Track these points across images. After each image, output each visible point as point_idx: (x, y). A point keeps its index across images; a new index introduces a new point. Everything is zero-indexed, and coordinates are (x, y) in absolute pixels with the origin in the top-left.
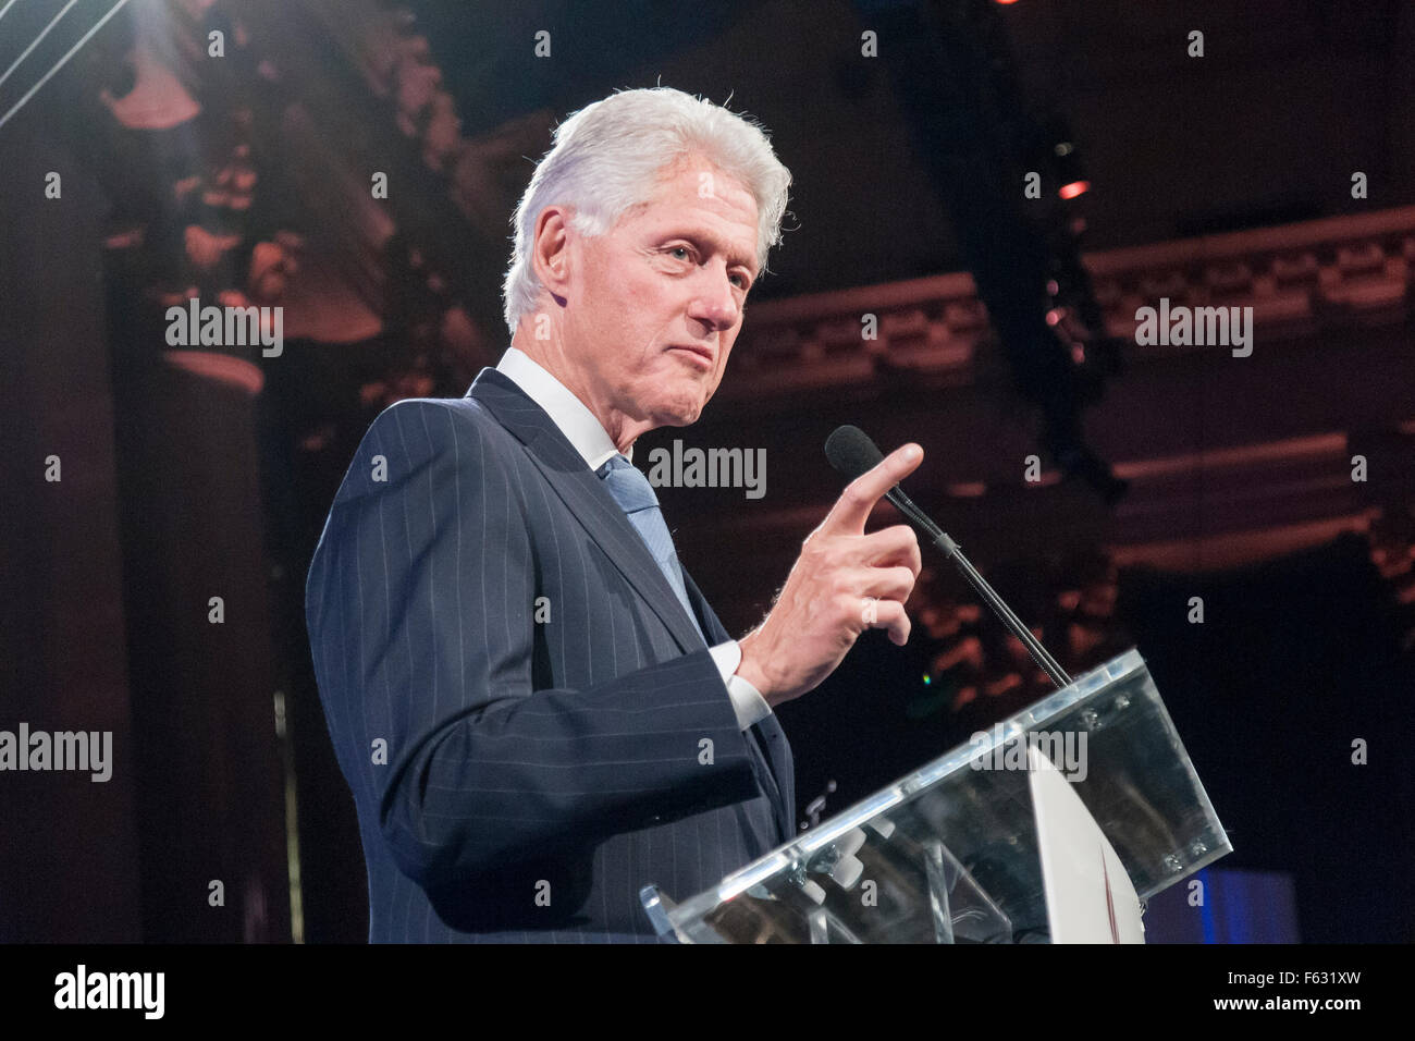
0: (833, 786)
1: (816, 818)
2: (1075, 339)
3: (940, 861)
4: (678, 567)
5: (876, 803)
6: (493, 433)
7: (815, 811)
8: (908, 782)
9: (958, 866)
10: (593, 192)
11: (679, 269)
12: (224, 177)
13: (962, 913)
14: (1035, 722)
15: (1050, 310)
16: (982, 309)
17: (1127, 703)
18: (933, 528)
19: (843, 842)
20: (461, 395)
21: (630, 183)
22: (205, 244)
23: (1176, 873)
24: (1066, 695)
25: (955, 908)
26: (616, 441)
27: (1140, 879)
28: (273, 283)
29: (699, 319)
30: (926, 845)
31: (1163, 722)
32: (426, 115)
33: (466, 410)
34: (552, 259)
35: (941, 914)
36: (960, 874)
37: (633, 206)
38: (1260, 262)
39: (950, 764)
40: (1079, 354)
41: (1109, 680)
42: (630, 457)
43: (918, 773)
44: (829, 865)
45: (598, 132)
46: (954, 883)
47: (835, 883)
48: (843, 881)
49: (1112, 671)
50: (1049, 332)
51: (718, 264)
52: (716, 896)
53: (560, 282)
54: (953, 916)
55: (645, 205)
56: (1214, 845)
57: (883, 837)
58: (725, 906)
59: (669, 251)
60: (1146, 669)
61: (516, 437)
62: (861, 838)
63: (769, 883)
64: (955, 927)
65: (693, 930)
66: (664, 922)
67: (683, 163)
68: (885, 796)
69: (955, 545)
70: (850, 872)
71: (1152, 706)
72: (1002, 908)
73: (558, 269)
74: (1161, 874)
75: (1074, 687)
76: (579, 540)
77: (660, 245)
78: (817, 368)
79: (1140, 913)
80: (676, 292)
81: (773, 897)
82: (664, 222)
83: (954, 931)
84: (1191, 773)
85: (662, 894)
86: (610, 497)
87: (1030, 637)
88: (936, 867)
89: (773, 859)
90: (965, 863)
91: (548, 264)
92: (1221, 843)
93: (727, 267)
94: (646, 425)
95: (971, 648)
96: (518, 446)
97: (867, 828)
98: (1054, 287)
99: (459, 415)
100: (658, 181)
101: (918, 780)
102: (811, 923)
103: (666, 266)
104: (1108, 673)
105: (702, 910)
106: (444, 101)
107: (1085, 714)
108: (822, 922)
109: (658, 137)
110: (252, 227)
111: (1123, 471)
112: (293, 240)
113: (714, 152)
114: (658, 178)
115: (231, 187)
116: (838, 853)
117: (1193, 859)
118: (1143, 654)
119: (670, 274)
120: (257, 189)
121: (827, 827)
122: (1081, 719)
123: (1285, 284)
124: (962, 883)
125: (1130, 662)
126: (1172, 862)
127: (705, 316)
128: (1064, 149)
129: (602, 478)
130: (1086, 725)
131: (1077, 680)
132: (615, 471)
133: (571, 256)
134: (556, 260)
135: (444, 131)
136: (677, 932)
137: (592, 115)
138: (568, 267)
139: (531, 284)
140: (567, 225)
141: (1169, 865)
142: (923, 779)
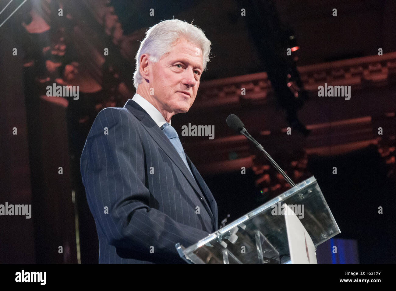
0: (229, 216)
1: (224, 224)
2: (295, 90)
3: (259, 236)
4: (184, 154)
5: (241, 220)
6: (131, 117)
7: (224, 222)
8: (250, 214)
9: (264, 237)
10: (155, 50)
11: (179, 71)
12: (57, 47)
13: (266, 250)
14: (285, 197)
15: (288, 82)
16: (269, 83)
17: (311, 191)
18: (257, 143)
19: (232, 230)
20: (122, 107)
21: (164, 47)
22: (51, 65)
23: (325, 239)
24: (294, 189)
25: (263, 249)
26: (166, 119)
27: (315, 241)
28: (71, 76)
29: (185, 84)
30: (255, 231)
31: (321, 196)
32: (113, 29)
33: (124, 111)
34: (144, 69)
35: (259, 251)
36: (265, 239)
37: (165, 53)
38: (347, 69)
39: (262, 209)
40: (297, 95)
41: (306, 185)
42: (170, 124)
43: (253, 211)
44: (228, 237)
45: (156, 33)
46: (263, 242)
47: (230, 242)
48: (232, 241)
49: (307, 182)
50: (288, 89)
51: (190, 69)
52: (196, 246)
53: (147, 75)
54: (263, 251)
55: (168, 53)
56: (335, 231)
57: (243, 229)
58: (199, 249)
59: (175, 66)
60: (316, 182)
61: (138, 118)
62: (237, 229)
63: (211, 242)
64: (263, 254)
65: (190, 255)
66: (182, 254)
67: (179, 41)
68: (244, 218)
69: (263, 148)
70: (234, 239)
71: (318, 192)
72: (276, 249)
73: (146, 71)
74: (321, 239)
75: (296, 187)
76: (156, 147)
77: (173, 64)
78: (223, 99)
79: (315, 250)
80: (179, 77)
81: (212, 246)
82: (174, 57)
83: (263, 255)
84: (329, 211)
85: (182, 245)
86: (164, 134)
87: (284, 173)
88: (258, 238)
89: (212, 236)
90: (266, 236)
91: (144, 70)
92: (337, 230)
93: (193, 69)
94: (173, 114)
95: (267, 177)
96: (138, 121)
97: (238, 227)
98: (289, 76)
99: (122, 112)
100: (172, 46)
101: (253, 213)
102: (223, 254)
103: (175, 70)
104: (306, 183)
105: (192, 250)
106: (118, 25)
107: (299, 194)
108: (226, 253)
109: (172, 34)
110: (65, 60)
111: (309, 127)
112: (76, 64)
113: (188, 37)
114: (172, 45)
115: (58, 49)
116: (231, 233)
117: (329, 235)
118: (315, 178)
119: (176, 72)
120: (66, 50)
121: (227, 227)
122: (298, 196)
123: (354, 75)
124: (265, 242)
125: (312, 180)
126: (324, 236)
127: (187, 83)
128: (292, 37)
129: (162, 129)
130: (300, 197)
131: (297, 185)
132: (166, 127)
133: (149, 68)
134: (145, 69)
135: (118, 34)
136: (186, 256)
137: (155, 28)
138: (149, 71)
139: (140, 76)
140: (148, 59)
141: (323, 236)
142: (254, 213)
